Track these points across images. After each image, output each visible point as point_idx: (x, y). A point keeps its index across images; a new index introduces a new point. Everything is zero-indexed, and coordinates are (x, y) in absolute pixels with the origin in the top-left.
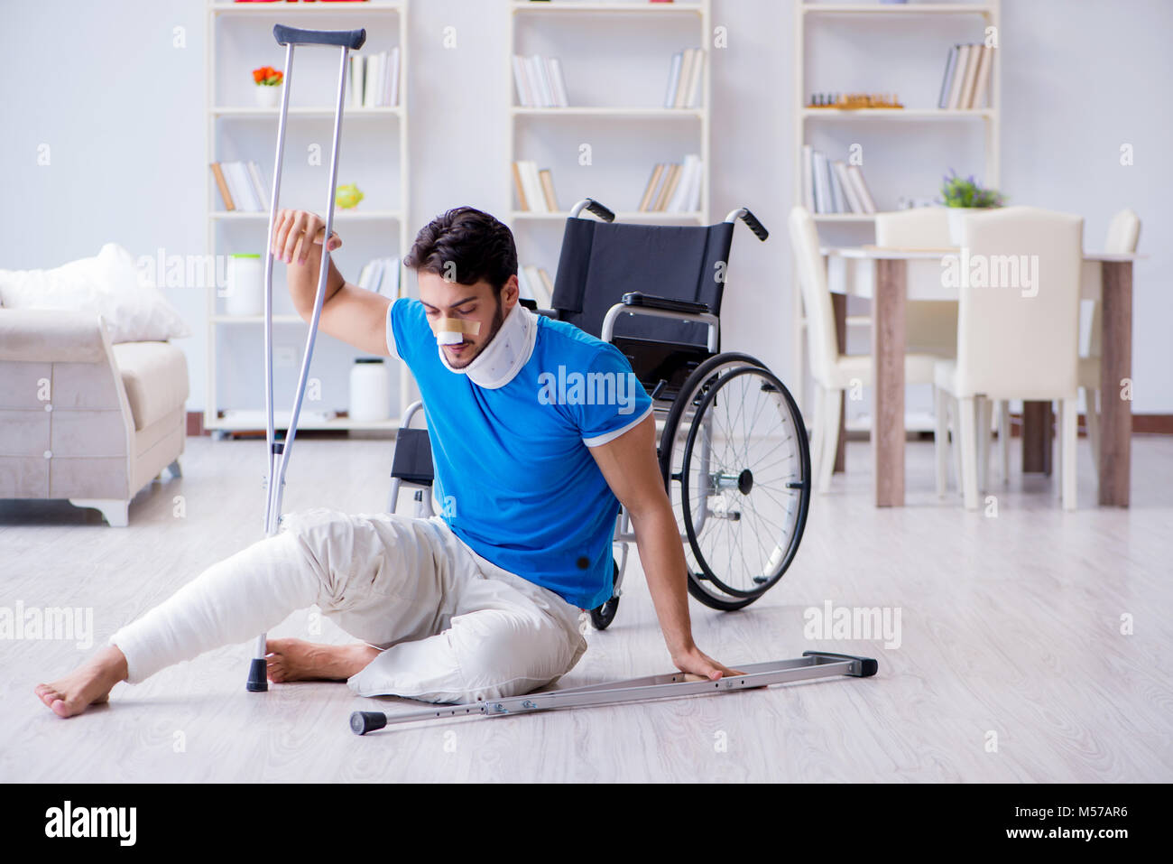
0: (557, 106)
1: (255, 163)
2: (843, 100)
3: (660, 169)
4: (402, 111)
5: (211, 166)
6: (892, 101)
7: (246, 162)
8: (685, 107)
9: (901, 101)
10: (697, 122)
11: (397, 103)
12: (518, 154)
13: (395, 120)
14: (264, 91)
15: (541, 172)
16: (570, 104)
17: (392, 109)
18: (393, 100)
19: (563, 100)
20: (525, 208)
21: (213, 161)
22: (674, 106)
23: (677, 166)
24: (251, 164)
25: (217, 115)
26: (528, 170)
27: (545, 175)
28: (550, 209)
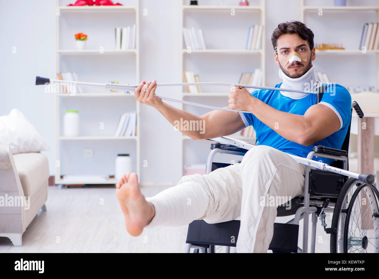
0: (202, 49)
1: (76, 73)
2: (321, 46)
3: (244, 75)
4: (137, 51)
5: (58, 74)
6: (340, 46)
7: (72, 73)
8: (255, 49)
9: (344, 46)
10: (259, 55)
11: (135, 48)
12: (184, 69)
13: (133, 55)
14: (80, 43)
15: (195, 76)
16: (207, 47)
17: (132, 50)
18: (133, 47)
19: (204, 46)
20: (188, 91)
21: (58, 72)
22: (250, 49)
23: (251, 73)
24: (74, 74)
25: (60, 53)
26: (190, 76)
27: (197, 78)
28: (199, 91)
